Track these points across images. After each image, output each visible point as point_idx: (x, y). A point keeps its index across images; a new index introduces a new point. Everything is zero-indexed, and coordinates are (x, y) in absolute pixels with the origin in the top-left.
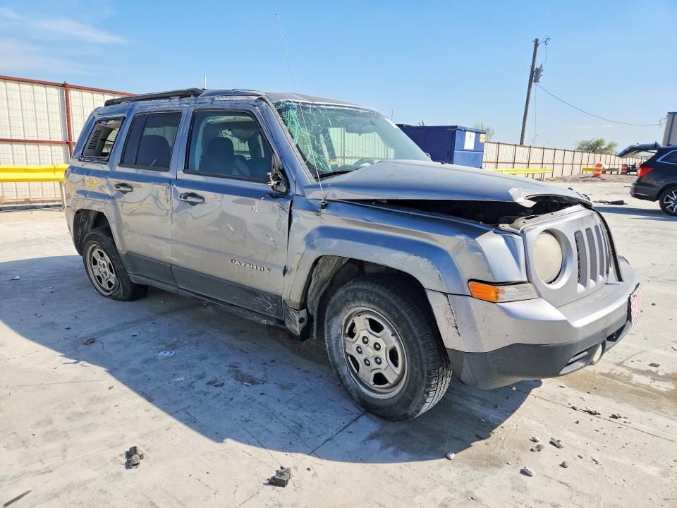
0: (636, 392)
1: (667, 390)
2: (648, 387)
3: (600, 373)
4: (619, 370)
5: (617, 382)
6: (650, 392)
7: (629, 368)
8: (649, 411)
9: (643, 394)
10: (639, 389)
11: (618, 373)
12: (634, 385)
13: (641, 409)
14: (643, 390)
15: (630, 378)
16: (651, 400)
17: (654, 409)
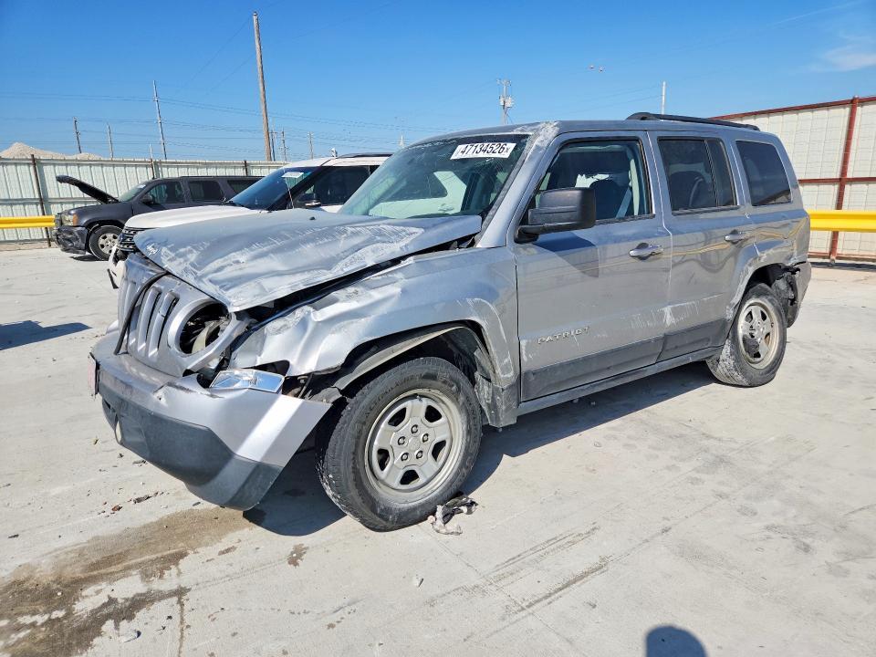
0: (120, 557)
1: (84, 593)
2: (111, 578)
3: (186, 555)
4: (169, 582)
5: (154, 556)
6: (103, 571)
7: (162, 596)
8: (88, 542)
9: (108, 561)
10: (120, 567)
11: (166, 572)
12: (129, 568)
13: (97, 538)
14: (113, 569)
15: (146, 576)
16: (94, 560)
17: (84, 548)
